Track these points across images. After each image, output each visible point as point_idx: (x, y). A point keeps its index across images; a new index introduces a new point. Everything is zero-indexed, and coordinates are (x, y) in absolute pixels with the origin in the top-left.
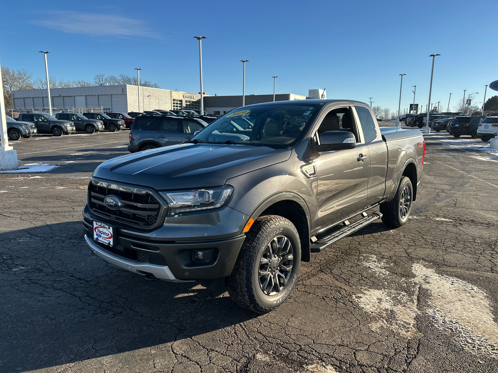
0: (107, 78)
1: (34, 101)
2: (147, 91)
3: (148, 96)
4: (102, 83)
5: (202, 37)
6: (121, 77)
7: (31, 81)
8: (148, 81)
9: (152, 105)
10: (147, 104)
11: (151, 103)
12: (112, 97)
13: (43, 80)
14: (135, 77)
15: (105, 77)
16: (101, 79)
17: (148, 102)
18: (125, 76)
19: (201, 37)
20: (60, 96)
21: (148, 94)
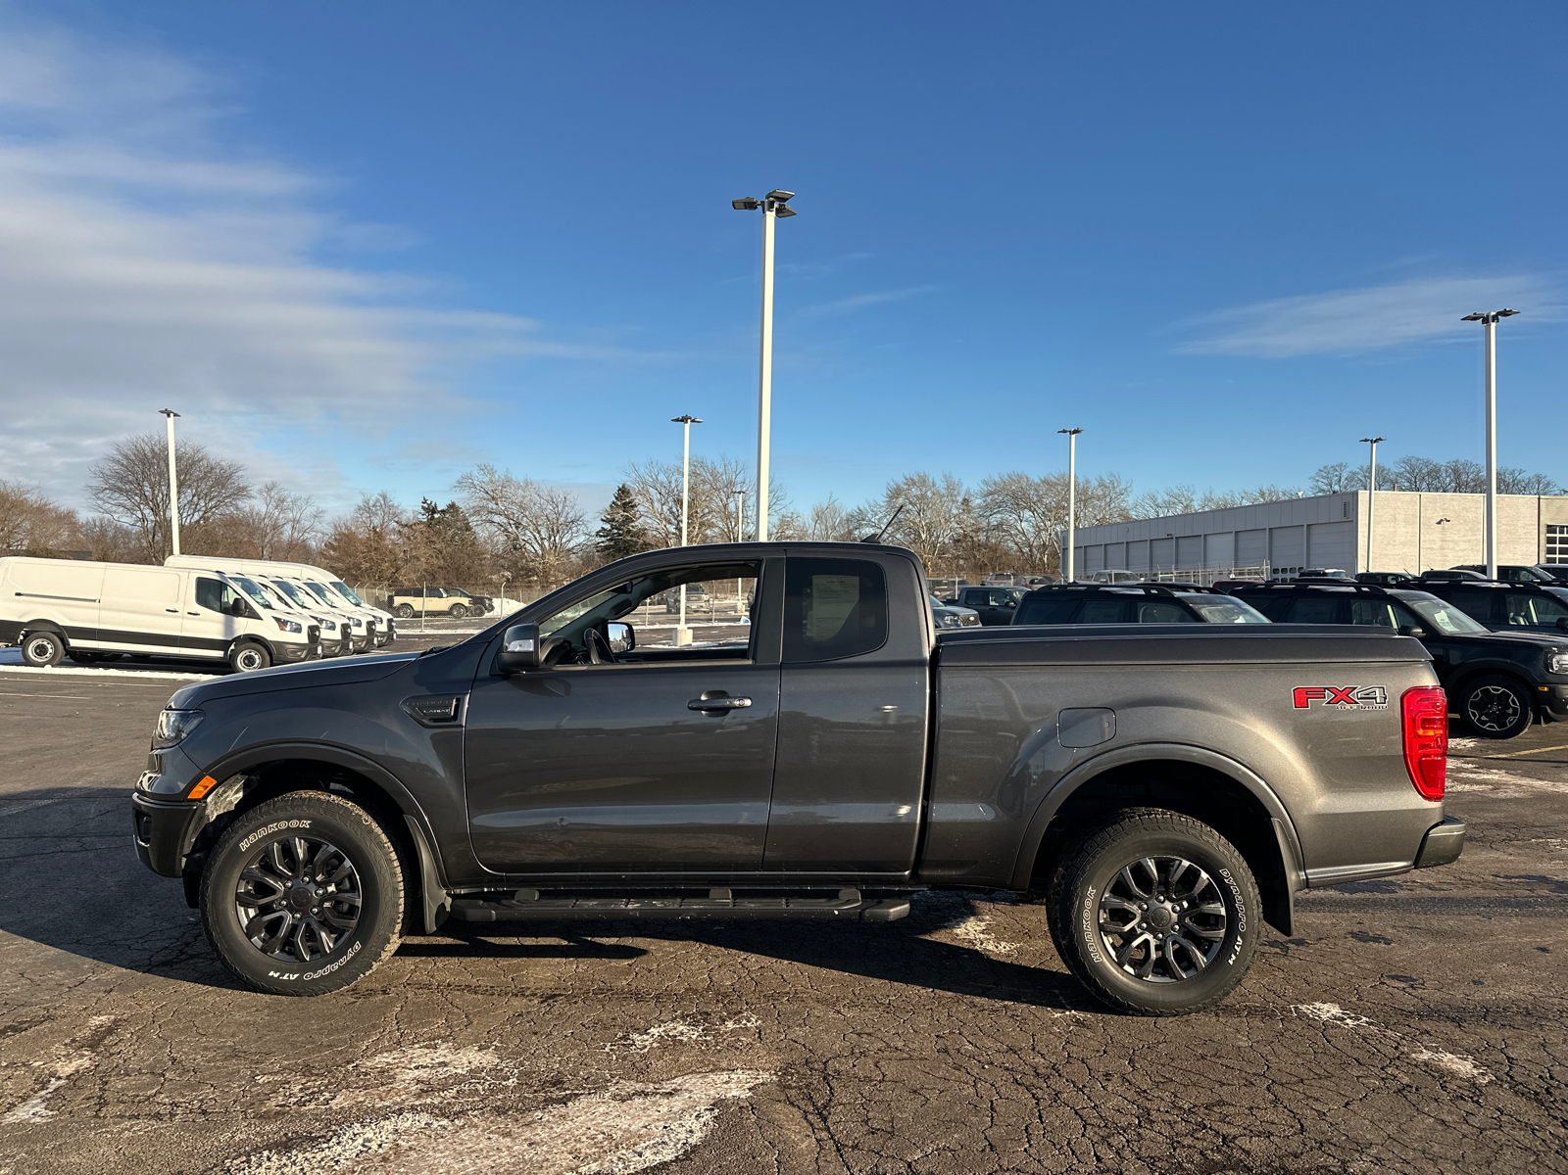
0: (1355, 474)
1: (1109, 554)
2: (1438, 505)
3: (1439, 523)
4: (1337, 488)
5: (1499, 314)
6: (1404, 465)
7: (1127, 501)
8: (1511, 468)
9: (1453, 549)
10: (1432, 549)
11: (1451, 545)
12: (1312, 532)
13: (1159, 497)
14: (1457, 462)
15: (1348, 470)
16: (1336, 478)
17: (1440, 543)
18: (1418, 460)
19: (1493, 313)
20: (1169, 537)
21: (1441, 514)
